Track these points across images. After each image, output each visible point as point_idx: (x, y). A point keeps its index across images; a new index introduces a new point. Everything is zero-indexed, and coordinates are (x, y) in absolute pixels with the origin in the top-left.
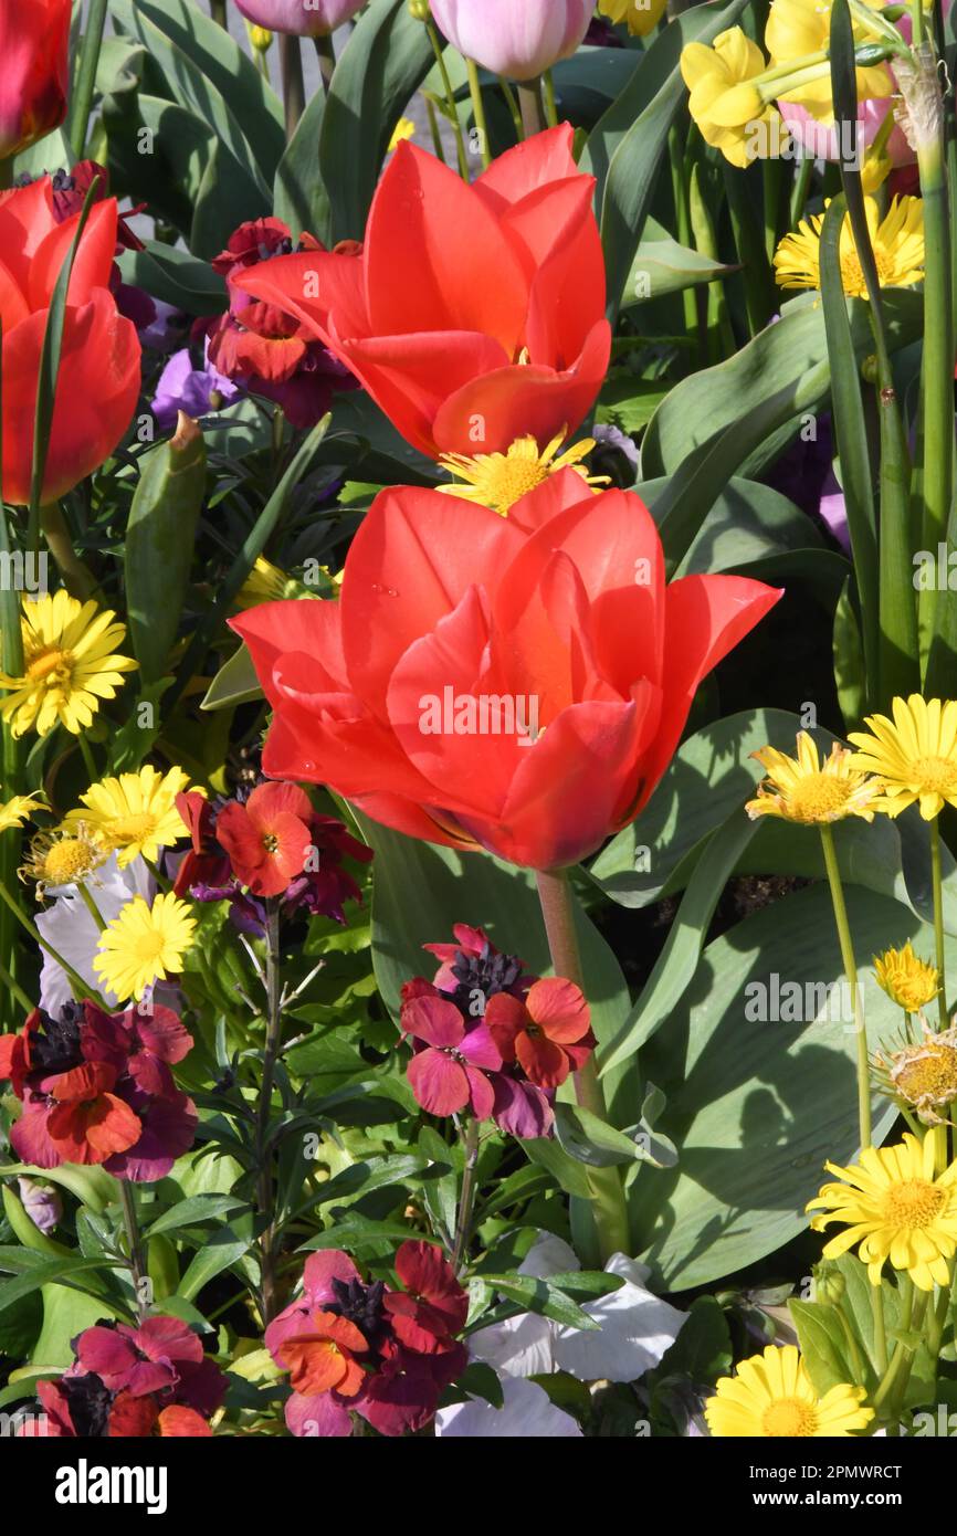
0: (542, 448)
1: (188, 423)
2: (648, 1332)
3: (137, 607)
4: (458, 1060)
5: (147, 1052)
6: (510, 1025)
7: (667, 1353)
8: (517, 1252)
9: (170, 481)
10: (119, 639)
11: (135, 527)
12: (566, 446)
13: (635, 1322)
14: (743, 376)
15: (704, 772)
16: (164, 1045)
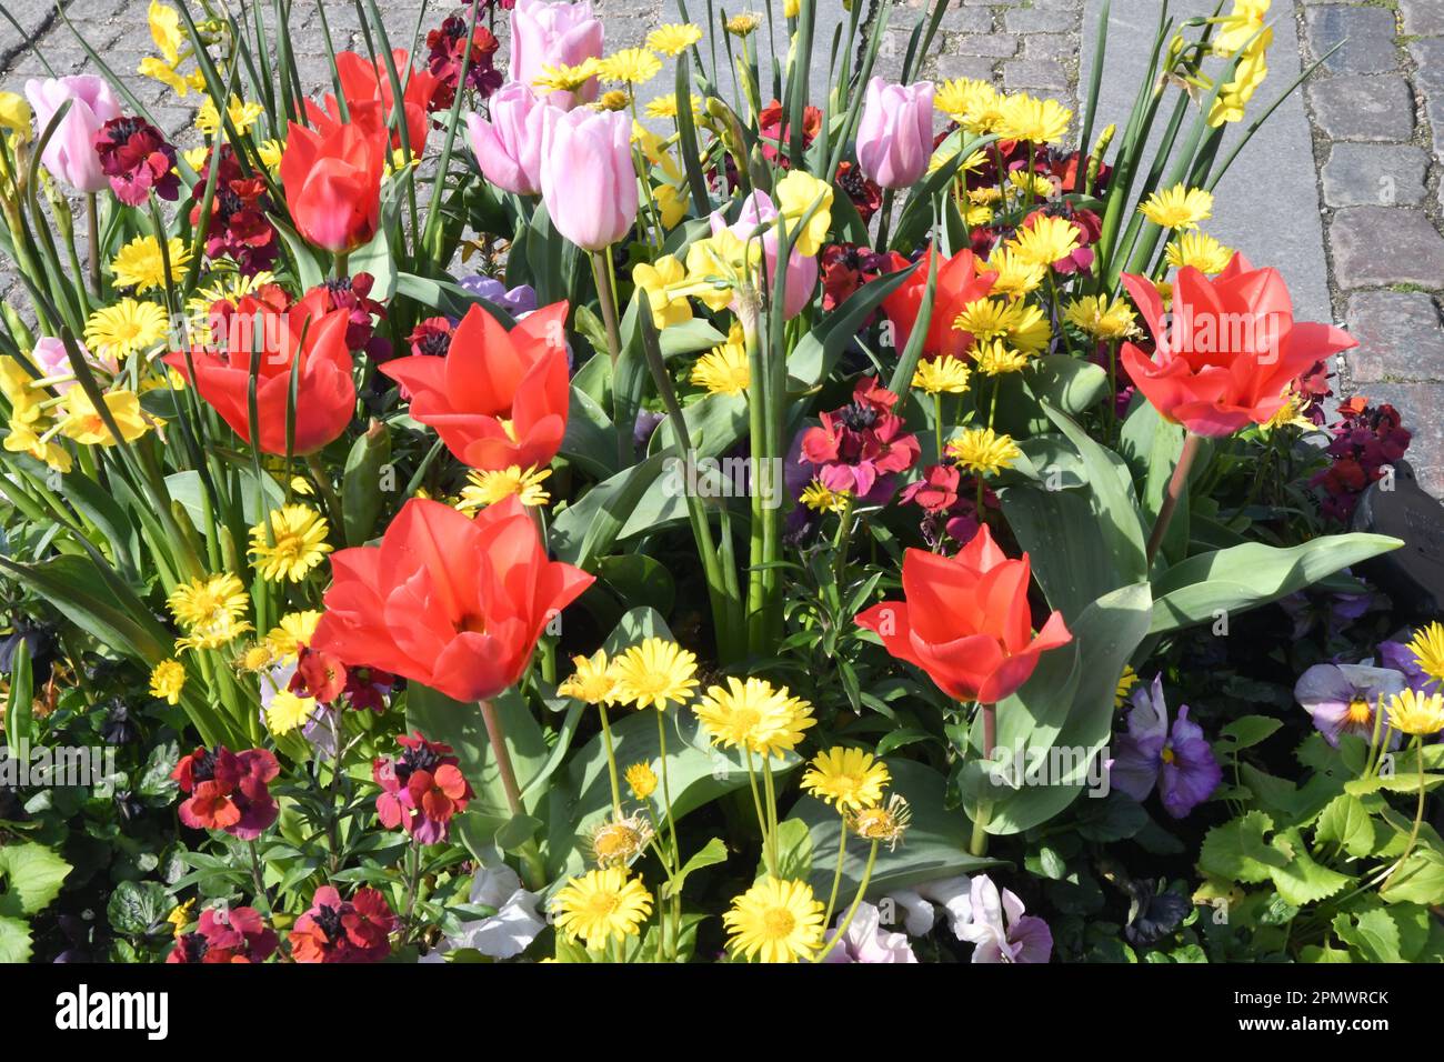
0: (523, 472)
1: (376, 424)
2: (521, 933)
3: (349, 513)
4: (399, 802)
5: (252, 775)
6: (422, 788)
7: (529, 947)
8: (455, 887)
9: (367, 452)
10: (325, 534)
11: (349, 473)
12: (536, 472)
13: (516, 928)
14: (697, 415)
15: (629, 632)
16: (263, 772)
